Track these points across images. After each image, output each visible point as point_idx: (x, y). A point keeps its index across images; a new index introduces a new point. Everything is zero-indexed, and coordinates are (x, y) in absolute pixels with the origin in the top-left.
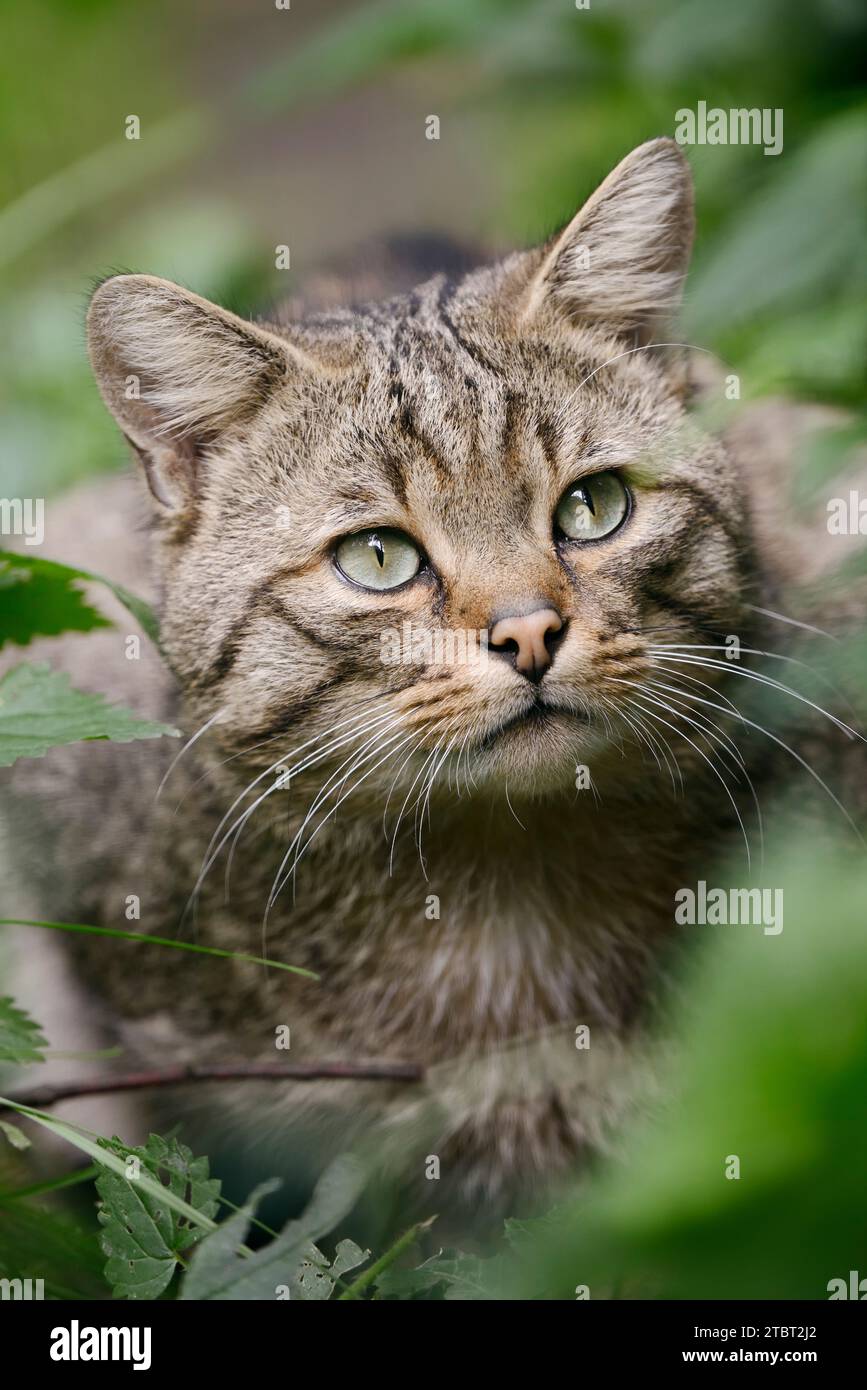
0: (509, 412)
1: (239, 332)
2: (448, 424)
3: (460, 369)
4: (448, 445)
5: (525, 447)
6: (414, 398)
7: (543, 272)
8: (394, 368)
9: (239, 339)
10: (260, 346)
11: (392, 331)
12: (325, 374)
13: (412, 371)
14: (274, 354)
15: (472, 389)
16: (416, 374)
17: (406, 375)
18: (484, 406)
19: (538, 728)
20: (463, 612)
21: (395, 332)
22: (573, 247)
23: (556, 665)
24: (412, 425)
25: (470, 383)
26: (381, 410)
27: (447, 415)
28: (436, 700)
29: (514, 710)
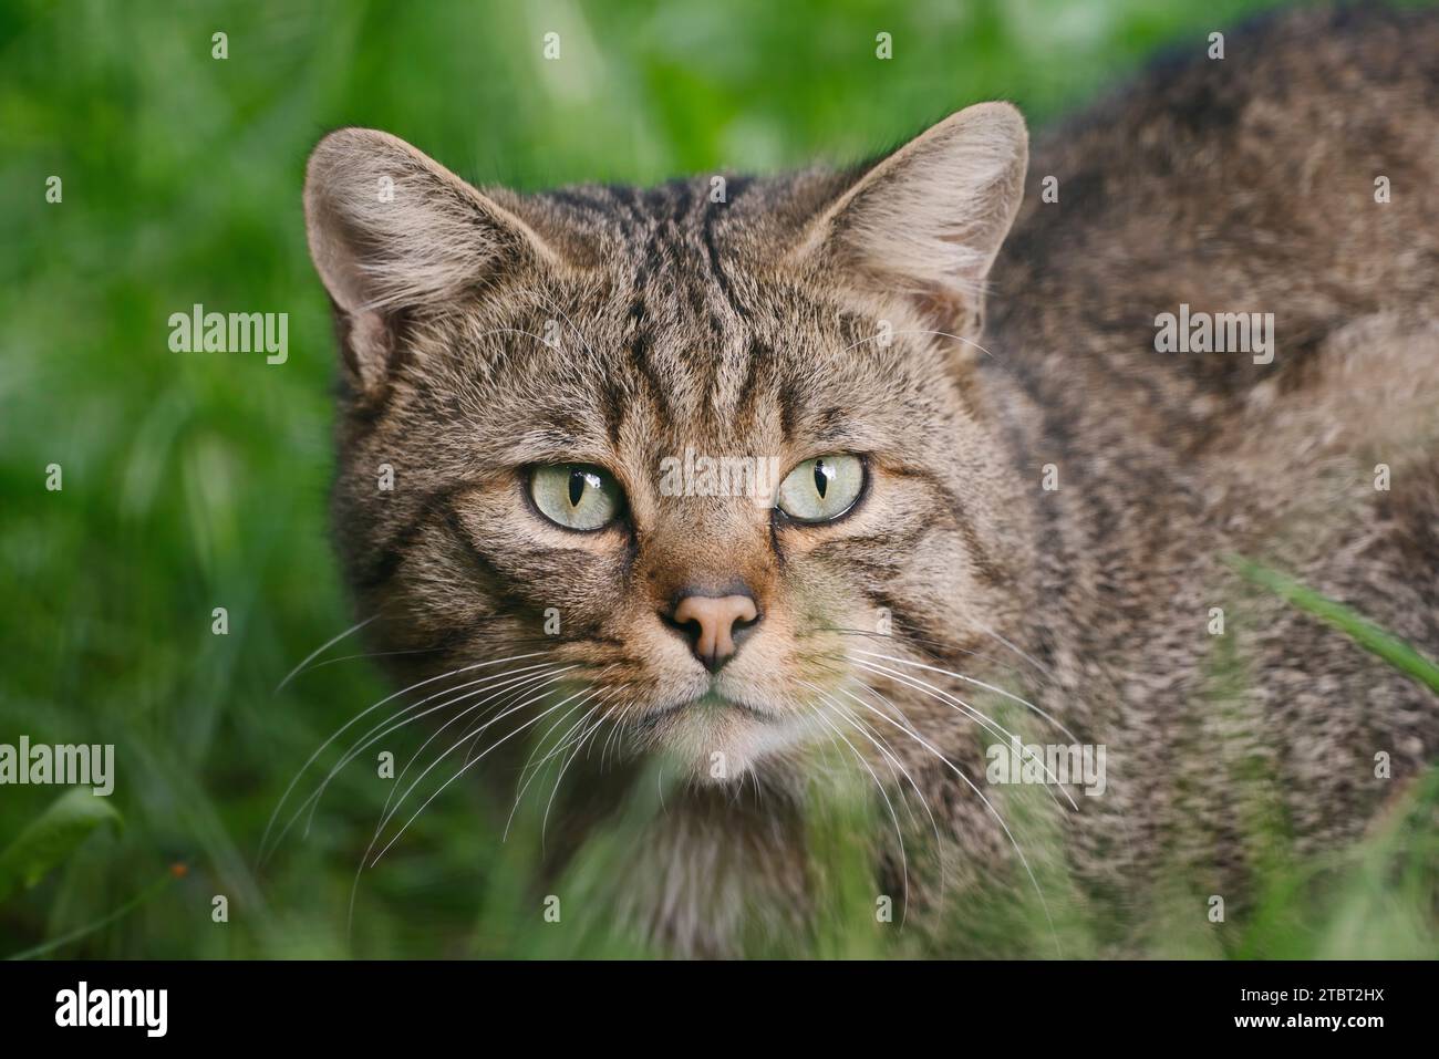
0: (752, 367)
1: (475, 207)
2: (683, 366)
3: (709, 305)
4: (677, 390)
5: (762, 410)
6: (653, 325)
7: (833, 211)
8: (640, 281)
9: (474, 215)
10: (495, 226)
11: (649, 233)
12: (564, 272)
13: (657, 292)
14: (510, 236)
15: (716, 333)
16: (661, 296)
17: (651, 293)
18: (727, 354)
19: (708, 717)
20: (652, 575)
21: (651, 237)
22: (872, 193)
23: (740, 659)
24: (643, 355)
25: (716, 325)
26: (616, 331)
27: (684, 355)
28: (601, 664)
29: (683, 695)
